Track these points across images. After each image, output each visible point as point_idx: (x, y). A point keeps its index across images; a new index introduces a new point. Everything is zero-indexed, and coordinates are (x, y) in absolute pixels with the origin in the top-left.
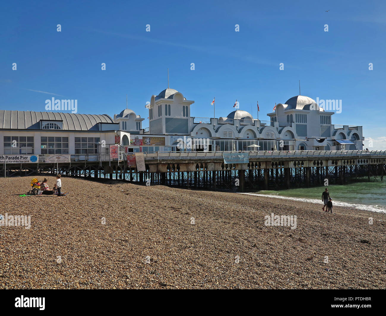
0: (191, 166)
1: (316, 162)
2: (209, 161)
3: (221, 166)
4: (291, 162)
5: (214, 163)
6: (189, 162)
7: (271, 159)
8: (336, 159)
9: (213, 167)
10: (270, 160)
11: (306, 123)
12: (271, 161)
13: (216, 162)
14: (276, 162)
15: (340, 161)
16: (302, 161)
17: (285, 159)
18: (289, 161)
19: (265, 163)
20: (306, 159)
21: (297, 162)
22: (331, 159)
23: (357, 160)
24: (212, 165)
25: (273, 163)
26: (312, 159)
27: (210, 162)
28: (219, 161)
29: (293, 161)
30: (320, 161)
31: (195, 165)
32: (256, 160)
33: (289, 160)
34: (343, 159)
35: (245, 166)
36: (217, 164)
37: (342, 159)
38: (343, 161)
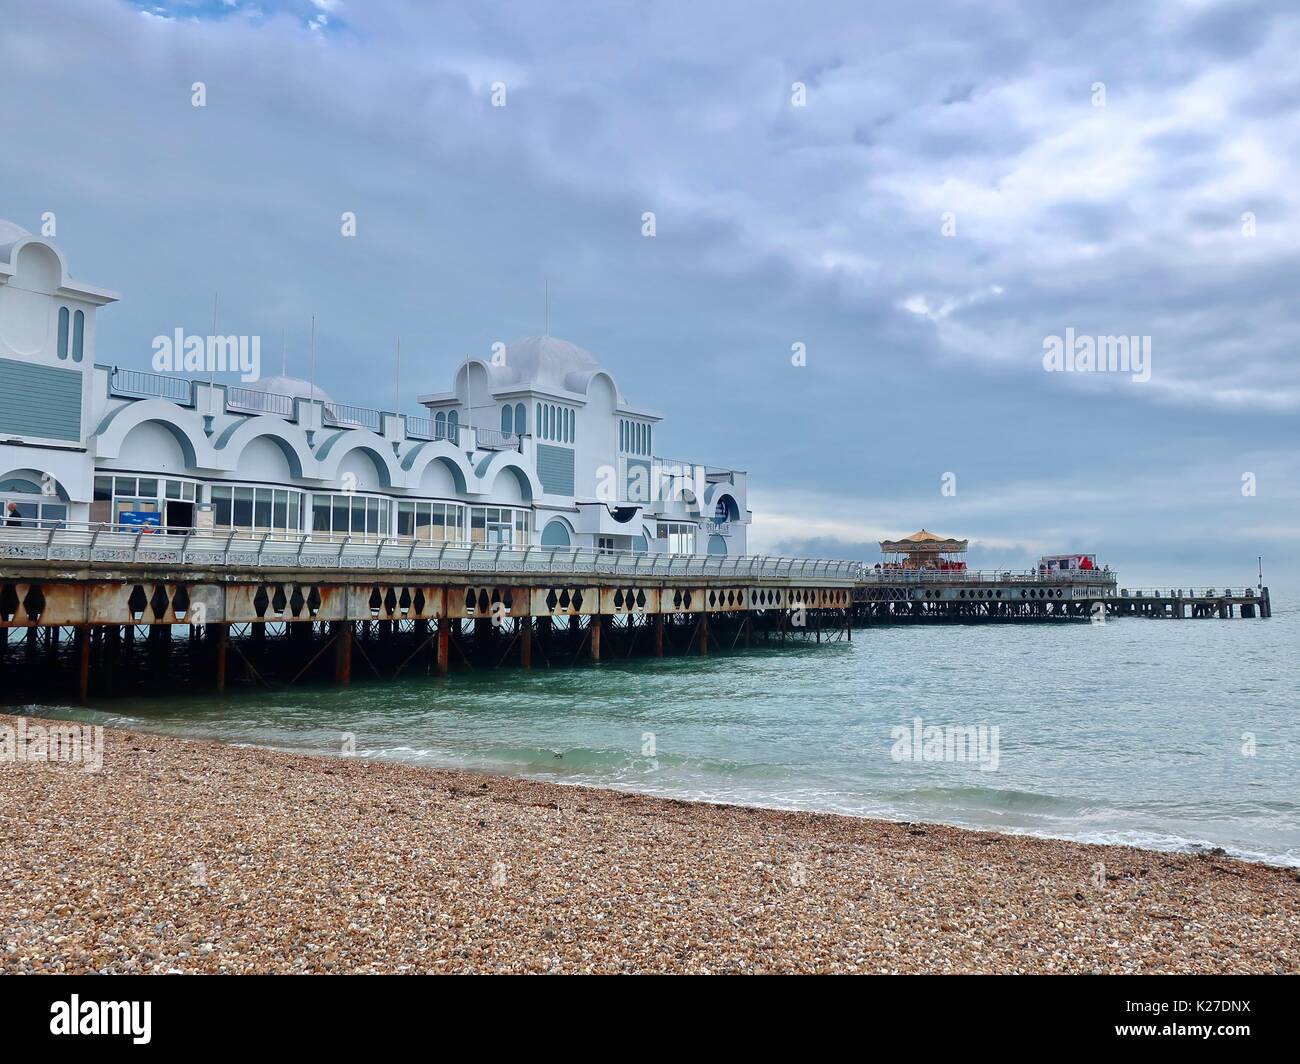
0: (105, 594)
1: (625, 593)
2: (197, 576)
3: (252, 599)
4: (540, 592)
5: (224, 585)
6: (98, 575)
7: (463, 578)
8: (686, 585)
9: (215, 603)
10: (463, 581)
11: (572, 441)
12: (464, 586)
13: (232, 584)
14: (484, 593)
15: (699, 593)
16: (578, 588)
17: (519, 580)
18: (529, 588)
19: (439, 594)
20: (590, 582)
21: (558, 593)
22: (672, 584)
23: (751, 590)
24: (211, 593)
25: (471, 592)
26: (611, 583)
27: (200, 582)
28: (245, 578)
29: (544, 587)
30: (636, 593)
31: (127, 592)
32: (404, 579)
33: (531, 582)
34: (708, 587)
35: (358, 601)
36: (232, 593)
37: (705, 584)
38: (708, 592)
